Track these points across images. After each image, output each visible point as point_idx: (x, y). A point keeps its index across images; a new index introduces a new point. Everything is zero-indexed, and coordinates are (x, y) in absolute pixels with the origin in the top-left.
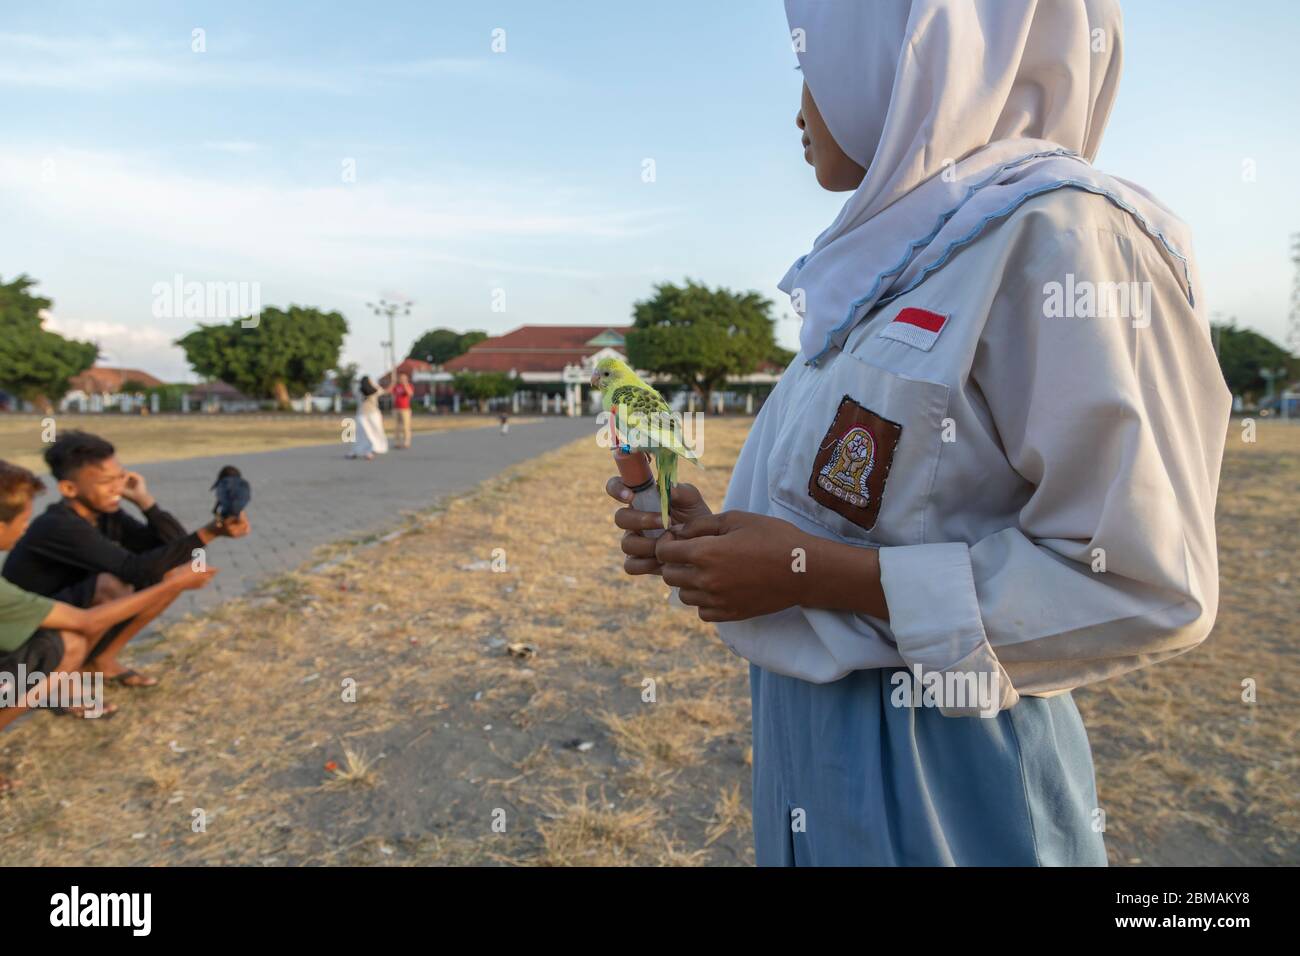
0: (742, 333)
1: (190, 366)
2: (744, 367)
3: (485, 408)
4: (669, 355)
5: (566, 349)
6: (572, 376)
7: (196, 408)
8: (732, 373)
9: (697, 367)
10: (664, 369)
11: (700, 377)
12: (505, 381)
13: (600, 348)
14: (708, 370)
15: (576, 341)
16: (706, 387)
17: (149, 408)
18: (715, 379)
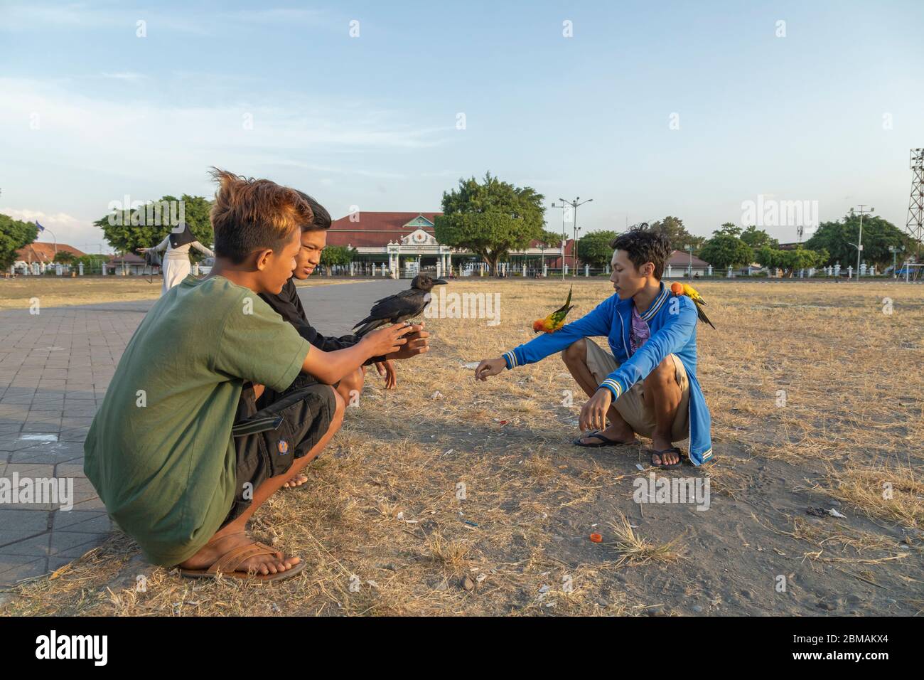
0: (521, 218)
1: (107, 241)
2: (520, 243)
3: (330, 274)
4: (467, 234)
5: (389, 229)
6: (393, 250)
7: (112, 272)
8: (512, 248)
9: (488, 242)
10: (463, 245)
11: (489, 251)
12: (344, 252)
13: (415, 229)
14: (495, 245)
15: (397, 224)
16: (493, 258)
17: (78, 273)
18: (499, 252)
